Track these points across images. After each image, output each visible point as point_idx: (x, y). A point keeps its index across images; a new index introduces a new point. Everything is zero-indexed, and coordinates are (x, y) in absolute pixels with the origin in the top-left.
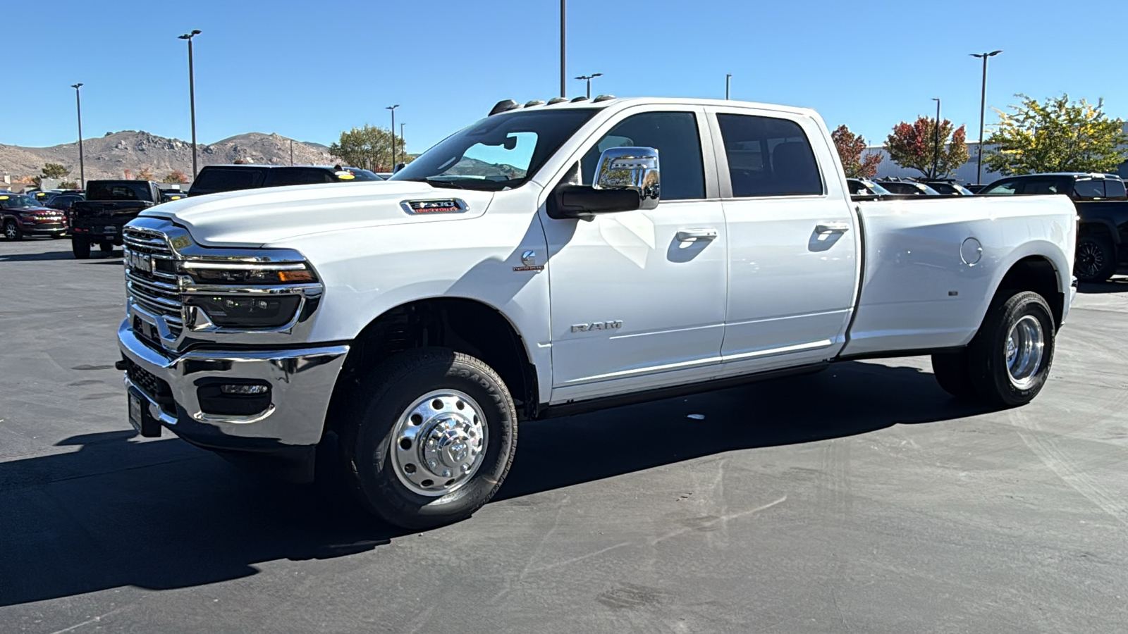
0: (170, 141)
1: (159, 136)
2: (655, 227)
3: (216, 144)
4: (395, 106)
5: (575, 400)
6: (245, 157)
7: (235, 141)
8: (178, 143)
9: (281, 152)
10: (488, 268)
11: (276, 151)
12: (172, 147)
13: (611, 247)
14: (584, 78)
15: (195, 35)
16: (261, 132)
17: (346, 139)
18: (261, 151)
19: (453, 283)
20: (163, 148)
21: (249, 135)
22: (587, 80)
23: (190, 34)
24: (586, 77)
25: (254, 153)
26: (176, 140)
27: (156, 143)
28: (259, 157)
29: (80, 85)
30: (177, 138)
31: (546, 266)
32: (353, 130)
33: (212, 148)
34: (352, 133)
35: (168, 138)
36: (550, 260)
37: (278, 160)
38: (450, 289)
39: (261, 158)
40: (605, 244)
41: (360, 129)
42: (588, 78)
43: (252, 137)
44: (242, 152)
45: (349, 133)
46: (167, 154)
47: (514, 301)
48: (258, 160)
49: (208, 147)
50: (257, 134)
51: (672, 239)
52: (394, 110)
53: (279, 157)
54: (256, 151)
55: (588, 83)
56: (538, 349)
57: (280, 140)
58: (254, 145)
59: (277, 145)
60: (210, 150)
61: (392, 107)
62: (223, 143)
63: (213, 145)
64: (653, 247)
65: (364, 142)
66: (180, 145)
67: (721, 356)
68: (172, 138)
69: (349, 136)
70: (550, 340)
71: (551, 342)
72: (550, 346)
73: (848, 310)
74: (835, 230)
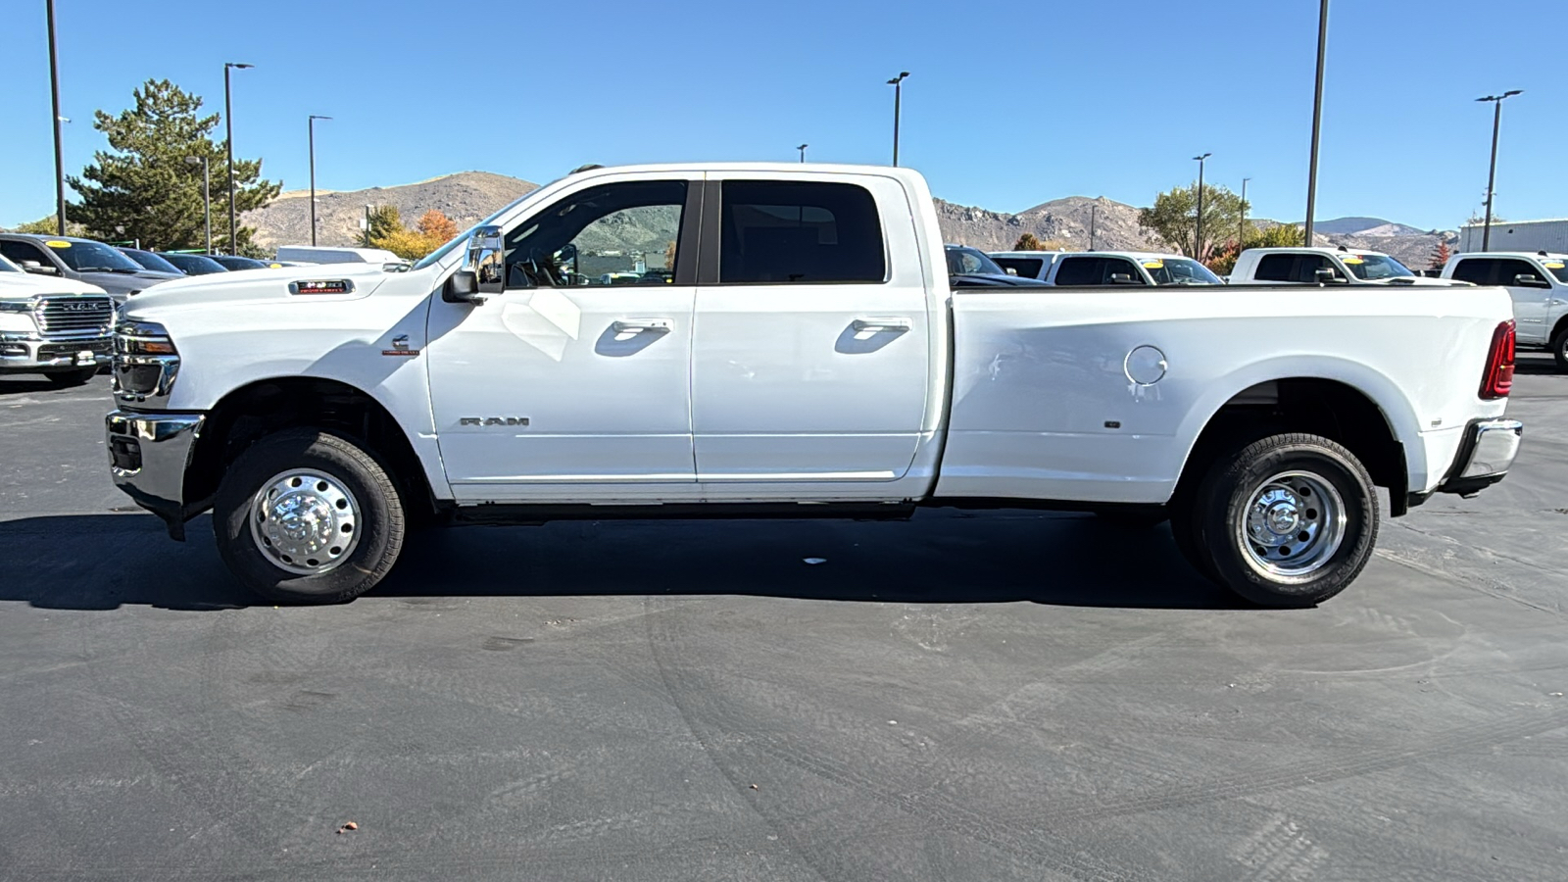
0: (968, 210)
1: (956, 204)
2: (581, 314)
3: (1025, 212)
4: (1206, 155)
5: (496, 502)
6: (1060, 230)
7: (1049, 208)
8: (977, 213)
9: (1108, 223)
10: (353, 350)
11: (1101, 221)
12: (970, 218)
13: (513, 334)
14: (1490, 98)
15: (904, 78)
16: (1084, 196)
17: (1163, 202)
18: (1082, 222)
19: (310, 364)
20: (959, 219)
21: (1067, 201)
22: (1495, 102)
23: (898, 77)
24: (1495, 97)
25: (1072, 224)
26: (975, 209)
27: (951, 213)
28: (1078, 230)
29: (804, 146)
30: (978, 206)
31: (423, 352)
32: (1175, 190)
33: (1019, 218)
34: (1174, 194)
35: (966, 206)
36: (429, 345)
37: (1104, 232)
38: (307, 370)
39: (1082, 231)
40: (504, 331)
41: (1185, 189)
42: (1498, 99)
43: (1072, 203)
44: (1056, 223)
45: (1167, 194)
46: (963, 227)
47: (384, 387)
48: (1076, 233)
49: (1014, 217)
50: (1079, 198)
51: (604, 330)
52: (1204, 161)
53: (1105, 229)
54: (1074, 221)
55: (1498, 106)
56: (421, 440)
57: (1108, 206)
58: (1073, 214)
59: (1103, 212)
60: (1017, 221)
61: (1202, 156)
62: (1034, 211)
63: (1021, 214)
64: (576, 338)
65: (1187, 206)
66: (980, 215)
68: (971, 207)
69: (1168, 199)
70: (434, 430)
71: (436, 433)
72: (435, 437)
73: (919, 435)
74: (885, 327)
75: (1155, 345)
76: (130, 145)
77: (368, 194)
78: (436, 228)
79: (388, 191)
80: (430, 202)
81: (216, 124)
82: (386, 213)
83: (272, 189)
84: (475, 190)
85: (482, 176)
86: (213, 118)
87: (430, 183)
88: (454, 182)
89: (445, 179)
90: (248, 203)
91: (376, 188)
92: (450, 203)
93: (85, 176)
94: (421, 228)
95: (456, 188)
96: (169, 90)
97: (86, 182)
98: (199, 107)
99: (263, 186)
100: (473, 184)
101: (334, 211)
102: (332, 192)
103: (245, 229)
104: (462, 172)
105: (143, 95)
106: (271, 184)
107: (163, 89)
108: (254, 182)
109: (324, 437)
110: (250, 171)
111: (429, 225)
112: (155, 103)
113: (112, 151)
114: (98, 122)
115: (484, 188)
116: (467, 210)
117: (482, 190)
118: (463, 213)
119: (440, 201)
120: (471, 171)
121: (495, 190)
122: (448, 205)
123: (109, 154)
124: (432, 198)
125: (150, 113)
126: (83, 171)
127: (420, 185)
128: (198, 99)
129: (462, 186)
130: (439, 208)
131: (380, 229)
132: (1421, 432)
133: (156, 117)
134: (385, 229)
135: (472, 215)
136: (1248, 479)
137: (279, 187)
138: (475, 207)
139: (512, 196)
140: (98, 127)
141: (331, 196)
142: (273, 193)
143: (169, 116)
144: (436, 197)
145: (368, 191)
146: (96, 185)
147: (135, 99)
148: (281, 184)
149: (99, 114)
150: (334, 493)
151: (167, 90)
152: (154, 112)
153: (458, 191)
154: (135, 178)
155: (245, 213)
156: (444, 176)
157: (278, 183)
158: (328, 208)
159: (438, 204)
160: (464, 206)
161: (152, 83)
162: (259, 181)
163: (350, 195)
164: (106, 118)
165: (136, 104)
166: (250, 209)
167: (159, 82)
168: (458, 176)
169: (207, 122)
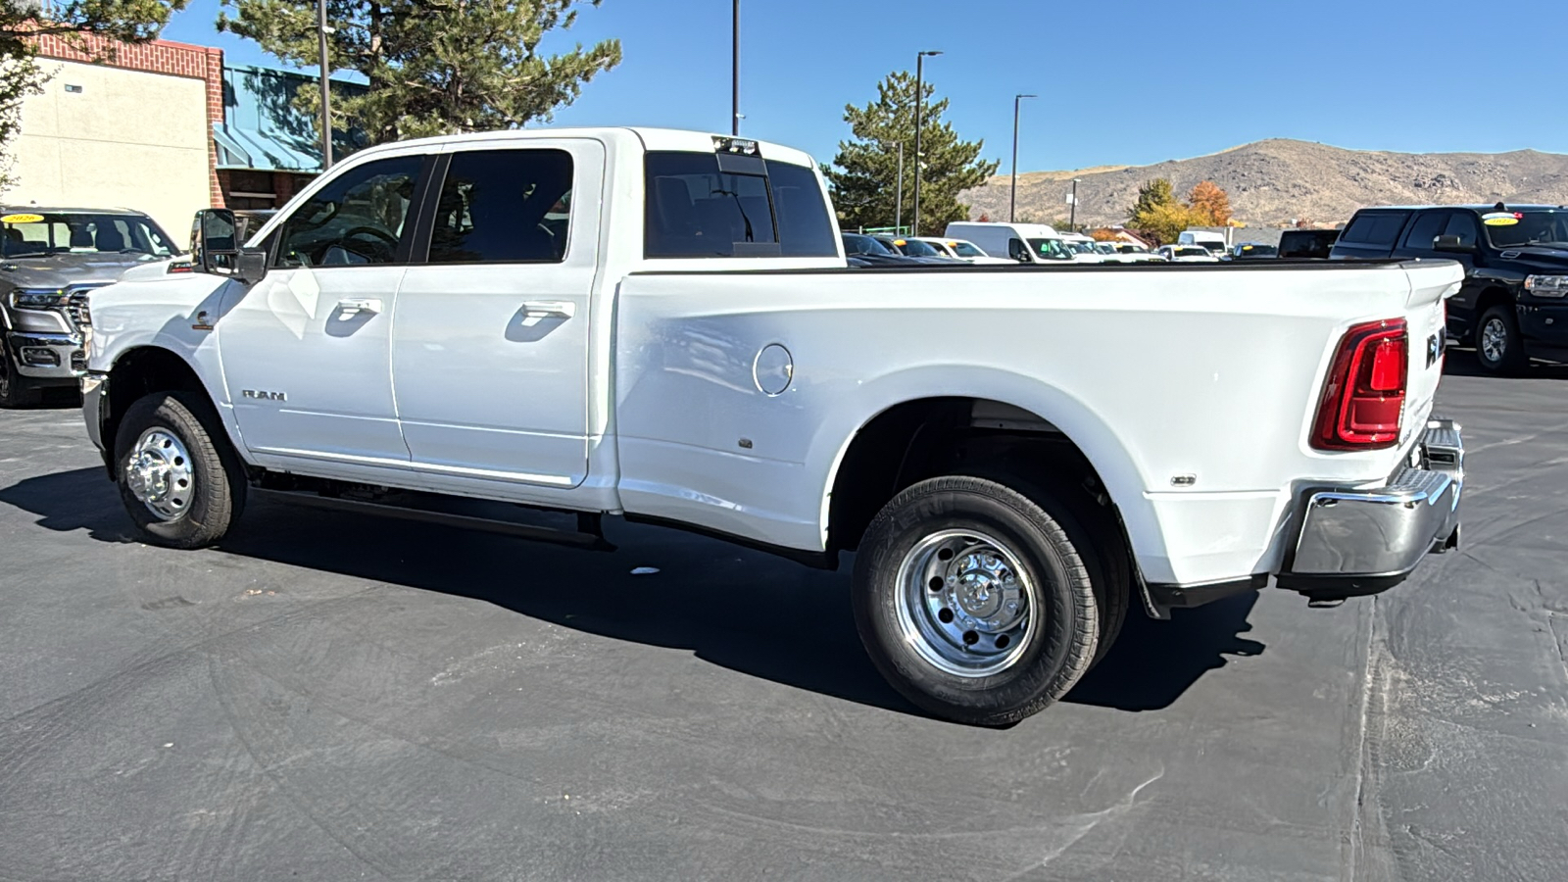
10: (177, 324)
19: (155, 336)
31: (217, 327)
36: (219, 321)
38: (153, 341)
47: (195, 358)
51: (333, 309)
56: (224, 406)
67: (411, 461)
70: (229, 400)
71: (231, 403)
72: (231, 406)
73: (586, 438)
74: (550, 312)
75: (783, 343)
76: (870, 134)
77: (1163, 168)
78: (1208, 200)
79: (1183, 163)
80: (1225, 173)
81: (944, 109)
82: (1158, 186)
83: (989, 168)
84: (1274, 158)
85: (1281, 142)
86: (941, 104)
87: (1226, 153)
88: (1252, 151)
89: (1242, 149)
90: (964, 183)
91: (1171, 161)
92: (1246, 174)
93: (836, 163)
94: (1191, 200)
95: (1253, 157)
96: (907, 80)
97: (835, 169)
98: (931, 95)
99: (980, 165)
100: (1272, 152)
101: (1128, 186)
102: (1128, 167)
103: (959, 207)
104: (1262, 140)
105: (885, 88)
106: (988, 163)
107: (902, 80)
108: (972, 162)
109: (170, 401)
110: (969, 152)
111: (1199, 198)
112: (894, 95)
113: (855, 140)
114: (847, 114)
115: (1284, 156)
116: (1263, 179)
117: (1282, 158)
118: (1259, 182)
119: (1235, 171)
120: (1270, 138)
121: (1296, 157)
122: (1243, 175)
123: (853, 142)
124: (1227, 169)
125: (891, 103)
126: (834, 159)
127: (1216, 156)
128: (931, 87)
129: (1260, 154)
130: (1234, 178)
131: (1150, 202)
132: (1148, 492)
133: (894, 107)
134: (1155, 202)
135: (1268, 184)
136: (893, 534)
137: (996, 166)
138: (1272, 177)
139: (1314, 163)
140: (846, 119)
141: (1126, 170)
142: (991, 171)
143: (905, 104)
144: (1231, 168)
145: (1162, 164)
146: (842, 171)
147: (879, 91)
148: (998, 163)
149: (849, 108)
150: (175, 451)
151: (905, 80)
152: (894, 103)
153: (1255, 160)
154: (870, 163)
155: (963, 192)
156: (1241, 146)
157: (995, 162)
158: (1122, 183)
159: (1233, 174)
160: (1259, 175)
161: (893, 75)
162: (977, 161)
163: (1144, 169)
164: (853, 110)
165: (880, 97)
166: (969, 188)
167: (898, 75)
168: (1256, 145)
169: (937, 107)
